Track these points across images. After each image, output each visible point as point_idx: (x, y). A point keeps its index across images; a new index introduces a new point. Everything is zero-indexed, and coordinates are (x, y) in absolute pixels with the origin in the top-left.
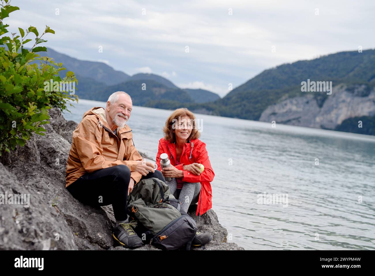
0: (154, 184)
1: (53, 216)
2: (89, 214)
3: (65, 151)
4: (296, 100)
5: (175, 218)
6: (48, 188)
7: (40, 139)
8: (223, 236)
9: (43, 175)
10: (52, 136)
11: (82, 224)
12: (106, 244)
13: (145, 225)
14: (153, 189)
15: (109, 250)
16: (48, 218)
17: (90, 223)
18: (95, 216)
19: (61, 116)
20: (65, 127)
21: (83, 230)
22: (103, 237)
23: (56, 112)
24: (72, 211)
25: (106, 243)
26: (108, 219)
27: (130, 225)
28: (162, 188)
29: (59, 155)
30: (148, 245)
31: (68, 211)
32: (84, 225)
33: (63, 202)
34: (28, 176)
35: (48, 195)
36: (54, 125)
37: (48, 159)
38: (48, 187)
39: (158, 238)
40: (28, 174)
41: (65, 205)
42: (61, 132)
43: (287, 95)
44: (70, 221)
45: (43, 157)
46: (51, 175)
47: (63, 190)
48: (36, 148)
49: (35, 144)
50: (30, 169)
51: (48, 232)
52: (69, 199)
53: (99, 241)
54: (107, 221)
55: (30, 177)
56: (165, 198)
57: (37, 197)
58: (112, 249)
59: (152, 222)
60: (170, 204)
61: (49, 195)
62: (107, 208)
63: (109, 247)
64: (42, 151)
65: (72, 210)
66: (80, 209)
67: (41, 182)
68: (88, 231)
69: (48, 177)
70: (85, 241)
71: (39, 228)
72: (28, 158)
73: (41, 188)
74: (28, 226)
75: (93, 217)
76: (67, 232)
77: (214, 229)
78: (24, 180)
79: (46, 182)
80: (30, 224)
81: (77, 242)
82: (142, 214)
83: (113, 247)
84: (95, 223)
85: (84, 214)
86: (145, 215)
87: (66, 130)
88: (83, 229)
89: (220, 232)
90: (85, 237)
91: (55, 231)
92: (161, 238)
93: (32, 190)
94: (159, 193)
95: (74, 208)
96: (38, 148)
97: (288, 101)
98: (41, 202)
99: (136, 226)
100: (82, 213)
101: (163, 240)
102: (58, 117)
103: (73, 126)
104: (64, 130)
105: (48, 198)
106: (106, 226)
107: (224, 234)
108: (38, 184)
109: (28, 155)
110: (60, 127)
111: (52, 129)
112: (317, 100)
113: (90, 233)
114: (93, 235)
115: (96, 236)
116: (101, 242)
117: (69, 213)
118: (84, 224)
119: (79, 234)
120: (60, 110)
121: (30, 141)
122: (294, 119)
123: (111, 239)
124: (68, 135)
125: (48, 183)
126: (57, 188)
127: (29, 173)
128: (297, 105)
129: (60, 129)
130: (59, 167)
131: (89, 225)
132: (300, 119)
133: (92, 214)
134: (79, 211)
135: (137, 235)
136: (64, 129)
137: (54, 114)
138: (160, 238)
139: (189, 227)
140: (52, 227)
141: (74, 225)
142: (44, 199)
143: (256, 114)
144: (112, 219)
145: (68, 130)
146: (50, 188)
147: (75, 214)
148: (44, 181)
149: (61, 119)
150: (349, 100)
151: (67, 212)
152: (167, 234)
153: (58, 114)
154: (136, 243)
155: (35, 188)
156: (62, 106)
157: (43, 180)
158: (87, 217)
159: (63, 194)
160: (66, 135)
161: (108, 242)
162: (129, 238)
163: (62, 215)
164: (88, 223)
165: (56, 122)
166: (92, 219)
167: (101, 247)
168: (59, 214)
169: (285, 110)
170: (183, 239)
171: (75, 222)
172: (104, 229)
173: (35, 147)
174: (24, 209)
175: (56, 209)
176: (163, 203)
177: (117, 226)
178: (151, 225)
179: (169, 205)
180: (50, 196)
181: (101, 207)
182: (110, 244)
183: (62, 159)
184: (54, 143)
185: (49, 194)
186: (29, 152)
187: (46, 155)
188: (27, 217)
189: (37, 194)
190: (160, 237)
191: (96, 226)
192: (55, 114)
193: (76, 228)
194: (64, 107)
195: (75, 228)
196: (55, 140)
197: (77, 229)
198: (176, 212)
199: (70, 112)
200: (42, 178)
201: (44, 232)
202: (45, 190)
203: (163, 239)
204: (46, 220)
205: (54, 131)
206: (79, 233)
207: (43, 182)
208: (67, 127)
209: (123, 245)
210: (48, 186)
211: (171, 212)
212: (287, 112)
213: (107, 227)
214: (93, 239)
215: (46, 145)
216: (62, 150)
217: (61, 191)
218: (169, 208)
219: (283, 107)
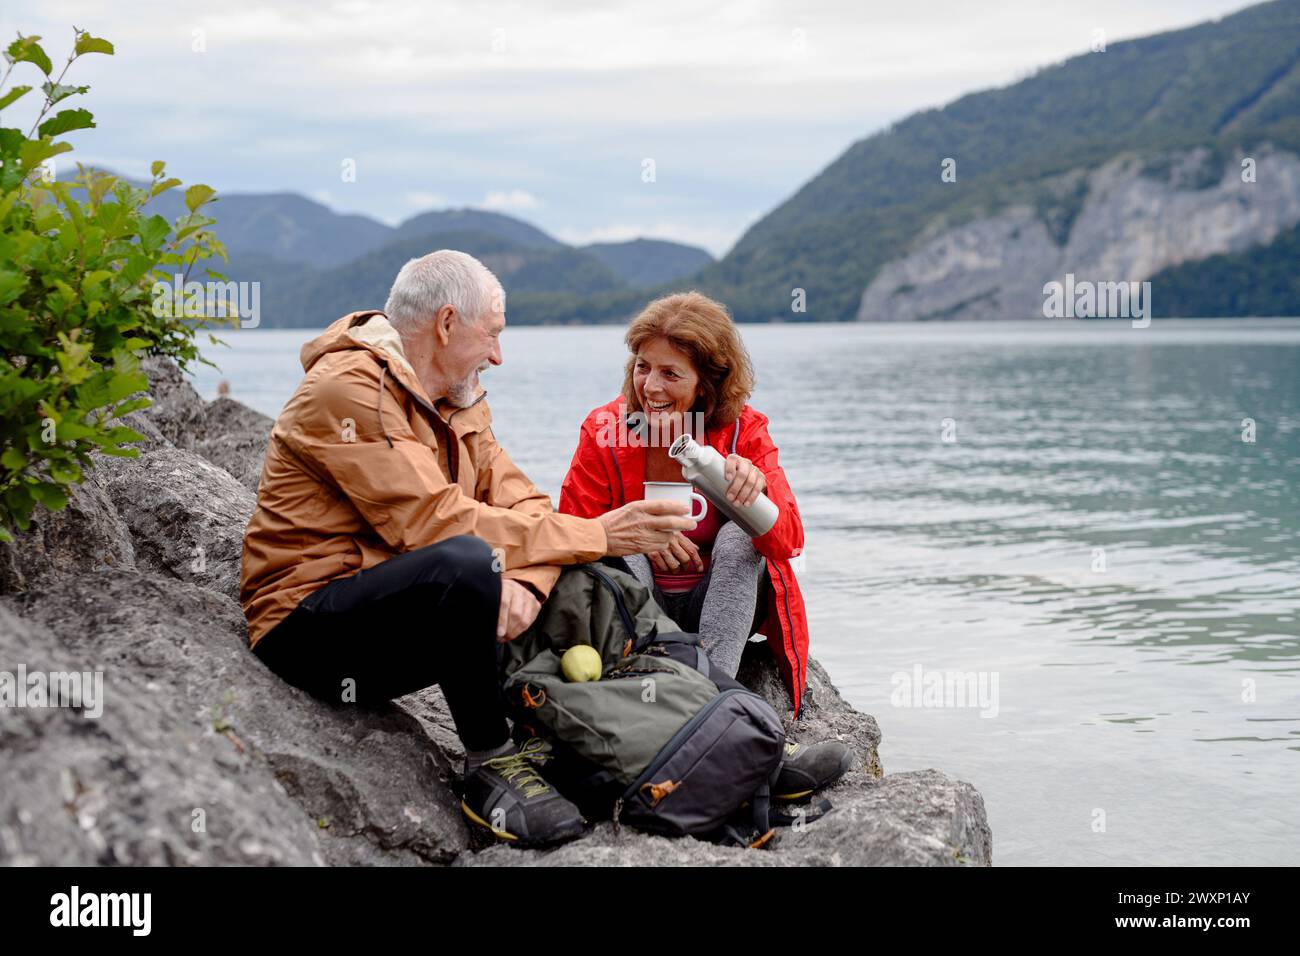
0: (591, 587)
1: (226, 772)
2: (360, 737)
3: (224, 510)
4: (976, 233)
5: (695, 707)
6: (183, 661)
7: (122, 478)
8: (869, 744)
9: (157, 614)
10: (165, 458)
11: (340, 783)
12: (441, 846)
13: (582, 751)
14: (588, 606)
15: (456, 864)
16: (208, 785)
17: (372, 775)
18: (382, 741)
19: (184, 385)
20: (205, 422)
21: (345, 806)
22: (425, 819)
23: (163, 373)
24: (291, 737)
25: (442, 841)
26: (432, 746)
27: (525, 760)
28: (621, 596)
29: (204, 525)
30: (606, 824)
31: (277, 737)
32: (346, 786)
33: (252, 706)
34: (98, 626)
35: (190, 688)
36: (161, 421)
37: (163, 549)
38: (184, 657)
39: (643, 795)
40: (98, 617)
41: (260, 719)
42: (192, 443)
43: (941, 219)
44: (289, 777)
45: (145, 544)
46: (187, 609)
47: (244, 661)
48: (112, 514)
49: (106, 499)
50: (104, 597)
51: (219, 842)
52: (271, 691)
53: (415, 837)
54: (432, 756)
55: (107, 628)
56: (642, 634)
57: (149, 705)
58: (469, 860)
59: (608, 736)
60: (666, 656)
61: (193, 687)
62: (418, 703)
63: (454, 856)
64: (136, 522)
65: (292, 731)
66: (322, 726)
67: (155, 642)
68: (365, 805)
69: (177, 619)
70: (360, 844)
71: (181, 833)
72: (88, 556)
73: (158, 665)
74: (135, 832)
75: (375, 750)
76: (290, 828)
77: (831, 726)
78: (87, 643)
79: (173, 639)
80: (139, 820)
81: (331, 853)
82: (565, 708)
83: (469, 851)
84: (387, 769)
85: (338, 742)
86: (579, 714)
87: (210, 435)
88: (347, 802)
89: (856, 732)
90: (357, 830)
91: (246, 835)
92: (655, 793)
93: (124, 678)
94: (614, 619)
95: (298, 725)
96: (121, 511)
97: (948, 240)
98: (171, 724)
99: (548, 760)
100: (331, 738)
101: (661, 799)
102: (171, 390)
103: (230, 416)
104: (200, 436)
105: (192, 701)
106: (429, 774)
107: (872, 739)
108: (145, 651)
109: (85, 543)
110: (184, 426)
111: (160, 437)
112: (1047, 223)
113: (375, 814)
114: (387, 819)
115: (399, 819)
116: (423, 839)
117: (281, 747)
118: (348, 782)
119: (332, 821)
120: (176, 363)
121: (83, 490)
122: (977, 299)
123: (458, 824)
124: (219, 450)
125: (183, 642)
126: (218, 654)
127: (101, 610)
128: (979, 249)
129: (186, 432)
130: (211, 574)
131: (367, 783)
132: (997, 297)
133: (371, 737)
134: (319, 733)
135: (556, 794)
136: (203, 432)
137: (158, 381)
138: (650, 795)
139: (755, 733)
140: (233, 821)
141: (307, 790)
142: (179, 710)
143: (845, 298)
144: (443, 744)
145: (215, 434)
146: (191, 660)
147: (305, 746)
148: (164, 636)
149: (185, 397)
150: (1155, 206)
151: (271, 743)
152: (674, 773)
153: (169, 379)
154: (559, 825)
155: (135, 666)
156: (182, 349)
157: (162, 631)
158: (354, 749)
159: (247, 676)
160: (212, 453)
161: (448, 836)
162: (527, 810)
163: (261, 762)
164: (358, 773)
165: (169, 410)
166: (373, 758)
167: (425, 858)
168: (246, 758)
169: (940, 273)
170: (737, 783)
171: (311, 779)
172: (423, 787)
173: (105, 509)
174: (105, 764)
175: (232, 740)
176: (635, 655)
177: (471, 771)
178: (607, 749)
179: (663, 660)
180: (198, 692)
181: (397, 701)
182: (455, 841)
183: (218, 542)
184: (177, 485)
185: (193, 683)
186: (88, 533)
187: (152, 534)
188: (121, 796)
189: (146, 692)
190: (650, 788)
191: (392, 782)
192: (161, 380)
193: (318, 802)
194: (190, 352)
195: (313, 803)
196: (177, 472)
197: (322, 803)
198: (696, 682)
199: (214, 365)
200: (156, 622)
201: (202, 847)
202: (175, 670)
203: (663, 794)
204: (202, 795)
205: (167, 443)
206: (332, 817)
207: (159, 641)
208: (210, 422)
209: (508, 839)
210: (181, 652)
211: (677, 687)
212: (948, 277)
213: (436, 779)
214: (391, 834)
215: (149, 497)
216: (211, 509)
217: (238, 666)
218: (666, 671)
219: (935, 263)
